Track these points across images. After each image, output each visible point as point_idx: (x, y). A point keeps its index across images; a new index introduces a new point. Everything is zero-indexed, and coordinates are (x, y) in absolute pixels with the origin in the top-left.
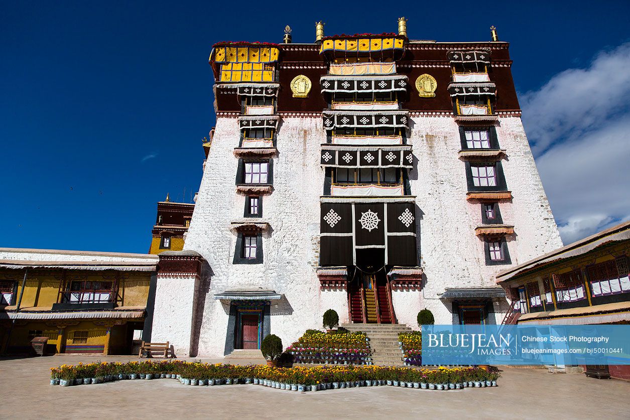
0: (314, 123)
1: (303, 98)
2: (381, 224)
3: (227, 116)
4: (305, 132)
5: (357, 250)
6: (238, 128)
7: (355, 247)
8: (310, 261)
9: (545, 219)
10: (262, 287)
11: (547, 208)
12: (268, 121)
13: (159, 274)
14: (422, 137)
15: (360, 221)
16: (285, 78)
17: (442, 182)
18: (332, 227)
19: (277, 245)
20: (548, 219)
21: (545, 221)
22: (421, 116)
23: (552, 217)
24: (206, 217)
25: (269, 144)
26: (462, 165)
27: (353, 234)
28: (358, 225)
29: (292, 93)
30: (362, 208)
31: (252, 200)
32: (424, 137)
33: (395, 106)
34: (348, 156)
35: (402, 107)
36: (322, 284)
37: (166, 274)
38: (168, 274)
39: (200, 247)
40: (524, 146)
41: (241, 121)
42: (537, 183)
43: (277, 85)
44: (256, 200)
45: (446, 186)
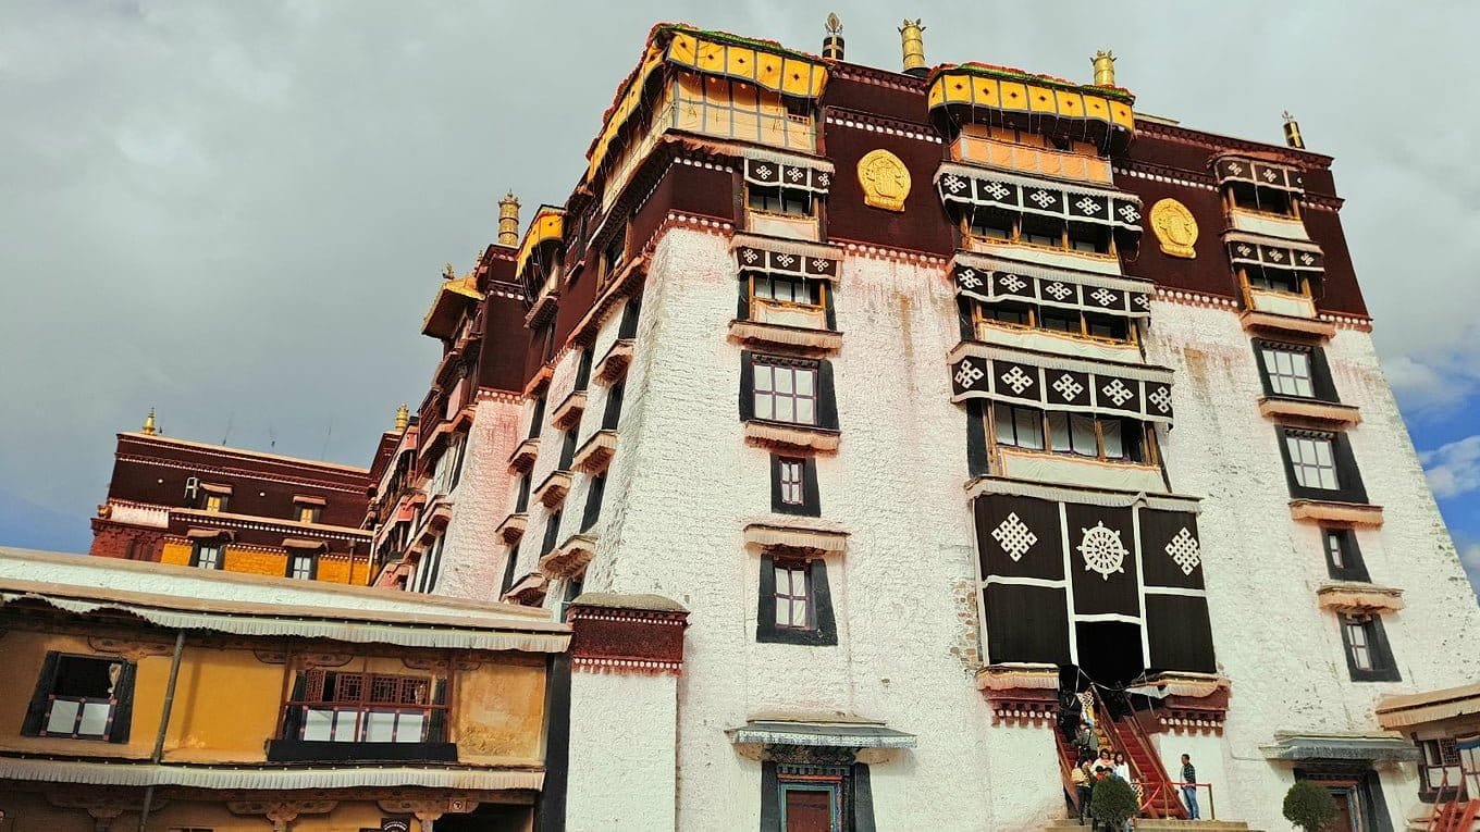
0: (924, 280)
1: (891, 211)
2: (1129, 562)
3: (699, 227)
4: (905, 301)
5: (1078, 624)
6: (732, 266)
7: (1073, 618)
8: (956, 645)
9: (1452, 579)
10: (843, 710)
11: (1451, 555)
12: (810, 260)
13: (577, 661)
14: (1178, 352)
15: (1079, 548)
16: (843, 150)
17: (1234, 470)
18: (1016, 559)
19: (868, 597)
20: (1456, 579)
21: (1452, 584)
22: (1170, 301)
23: (1464, 575)
24: (667, 502)
25: (817, 320)
26: (1269, 432)
27: (1067, 583)
28: (1078, 559)
29: (862, 193)
30: (1084, 516)
31: (785, 467)
32: (1182, 351)
33: (1112, 265)
34: (1017, 376)
35: (1129, 272)
36: (997, 711)
37: (597, 662)
38: (603, 662)
39: (657, 586)
40: (1386, 402)
41: (741, 250)
42: (1422, 494)
43: (828, 167)
44: (795, 467)
45: (1243, 478)
